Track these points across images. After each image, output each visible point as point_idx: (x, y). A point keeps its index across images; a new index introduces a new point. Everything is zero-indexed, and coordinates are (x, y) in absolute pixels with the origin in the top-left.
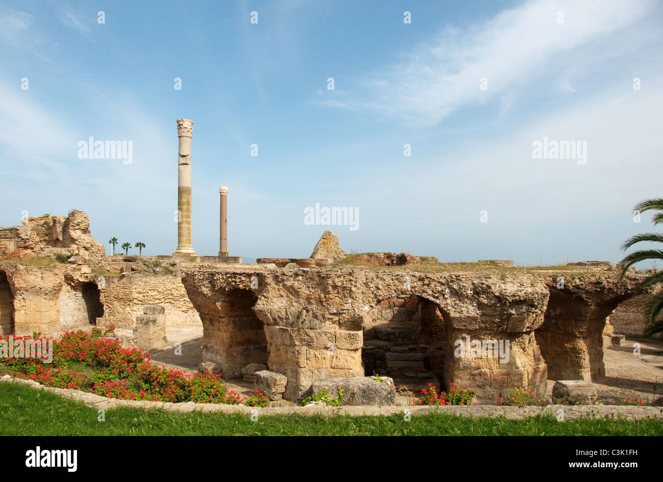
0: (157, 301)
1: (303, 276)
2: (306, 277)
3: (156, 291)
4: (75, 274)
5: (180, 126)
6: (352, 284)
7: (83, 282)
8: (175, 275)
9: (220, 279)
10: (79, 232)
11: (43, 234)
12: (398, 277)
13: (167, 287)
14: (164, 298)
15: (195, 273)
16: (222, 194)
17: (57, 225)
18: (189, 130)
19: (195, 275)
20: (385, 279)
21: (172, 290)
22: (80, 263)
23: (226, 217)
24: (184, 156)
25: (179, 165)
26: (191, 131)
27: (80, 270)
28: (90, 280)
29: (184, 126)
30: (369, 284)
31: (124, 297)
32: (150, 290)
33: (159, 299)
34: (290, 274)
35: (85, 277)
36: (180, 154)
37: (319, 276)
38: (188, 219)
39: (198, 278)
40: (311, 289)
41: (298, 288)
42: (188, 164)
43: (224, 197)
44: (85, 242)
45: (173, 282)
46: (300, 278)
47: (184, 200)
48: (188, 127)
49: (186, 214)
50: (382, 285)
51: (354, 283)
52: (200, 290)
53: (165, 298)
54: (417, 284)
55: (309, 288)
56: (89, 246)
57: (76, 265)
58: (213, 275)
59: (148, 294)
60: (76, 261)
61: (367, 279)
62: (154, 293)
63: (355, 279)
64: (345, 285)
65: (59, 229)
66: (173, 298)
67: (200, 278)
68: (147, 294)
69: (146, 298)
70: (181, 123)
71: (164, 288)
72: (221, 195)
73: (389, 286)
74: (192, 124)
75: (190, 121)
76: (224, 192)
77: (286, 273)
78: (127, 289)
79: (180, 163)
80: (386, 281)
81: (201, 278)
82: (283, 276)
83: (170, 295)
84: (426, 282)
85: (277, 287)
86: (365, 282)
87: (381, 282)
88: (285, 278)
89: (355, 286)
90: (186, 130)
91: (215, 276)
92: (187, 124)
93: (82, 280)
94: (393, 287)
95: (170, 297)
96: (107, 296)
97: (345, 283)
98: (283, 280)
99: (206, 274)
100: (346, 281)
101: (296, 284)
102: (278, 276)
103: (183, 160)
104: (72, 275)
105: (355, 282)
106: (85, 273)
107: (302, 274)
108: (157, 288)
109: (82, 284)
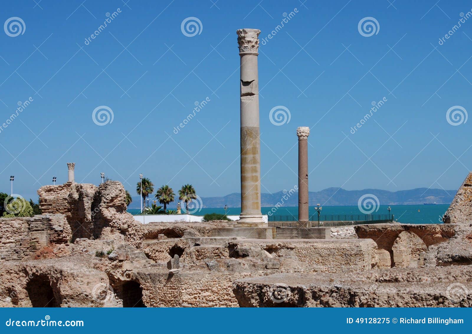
0: (211, 304)
1: (336, 292)
2: (339, 294)
3: (210, 291)
4: (116, 272)
5: (241, 41)
6: (375, 302)
7: (125, 281)
8: (232, 270)
9: (268, 291)
10: (113, 211)
11: (65, 209)
12: (415, 295)
13: (222, 285)
14: (218, 299)
15: (245, 285)
16: (301, 138)
17: (84, 199)
18: (253, 44)
19: (245, 287)
20: (405, 297)
21: (229, 288)
22: (121, 258)
23: (307, 172)
24: (247, 84)
25: (241, 96)
26: (256, 46)
27: (121, 267)
28: (132, 279)
29: (247, 39)
30: (390, 301)
31: (173, 299)
32: (202, 290)
33: (213, 301)
34: (327, 291)
35: (126, 275)
36: (241, 80)
37: (350, 293)
38: (254, 174)
39: (248, 290)
40: (343, 305)
41: (332, 304)
42: (253, 94)
43: (303, 143)
44: (120, 222)
45: (230, 278)
46: (334, 294)
47: (249, 147)
48: (252, 40)
49: (252, 167)
50: (402, 303)
51: (376, 301)
52: (249, 302)
53: (221, 299)
54: (433, 302)
55: (342, 304)
56: (126, 226)
57: (117, 261)
58: (261, 287)
59: (200, 295)
60: (117, 257)
61: (388, 297)
62: (207, 293)
63: (377, 298)
64: (369, 303)
65: (87, 204)
66: (230, 298)
67: (249, 290)
68: (198, 295)
69: (198, 299)
70: (243, 35)
71: (219, 287)
72: (299, 140)
73: (408, 304)
74: (258, 35)
75: (255, 32)
76: (304, 134)
77: (322, 290)
78: (175, 289)
79: (243, 92)
80: (406, 299)
81: (251, 290)
82: (320, 293)
83: (226, 296)
84: (441, 300)
85: (315, 302)
86: (387, 300)
87: (400, 300)
88: (322, 294)
89: (378, 304)
90: (249, 45)
91: (263, 289)
92: (251, 35)
93: (122, 279)
94: (412, 304)
95: (226, 297)
96: (152, 298)
97: (369, 300)
98: (320, 296)
99: (255, 286)
100: (370, 299)
101: (331, 301)
102: (316, 292)
103: (246, 89)
104: (113, 273)
105: (378, 300)
106: (127, 270)
107: (336, 291)
108: (210, 288)
109: (122, 283)
